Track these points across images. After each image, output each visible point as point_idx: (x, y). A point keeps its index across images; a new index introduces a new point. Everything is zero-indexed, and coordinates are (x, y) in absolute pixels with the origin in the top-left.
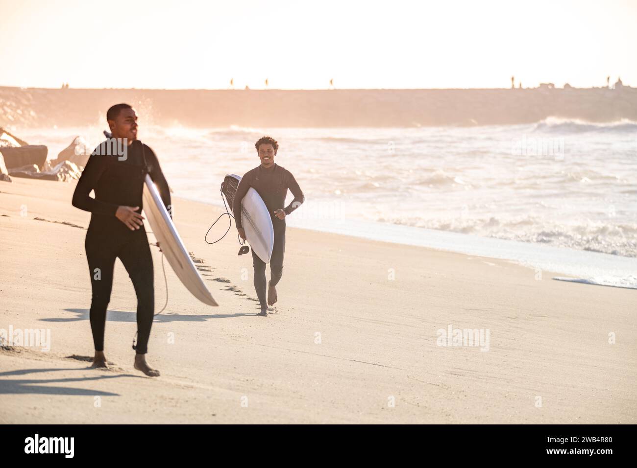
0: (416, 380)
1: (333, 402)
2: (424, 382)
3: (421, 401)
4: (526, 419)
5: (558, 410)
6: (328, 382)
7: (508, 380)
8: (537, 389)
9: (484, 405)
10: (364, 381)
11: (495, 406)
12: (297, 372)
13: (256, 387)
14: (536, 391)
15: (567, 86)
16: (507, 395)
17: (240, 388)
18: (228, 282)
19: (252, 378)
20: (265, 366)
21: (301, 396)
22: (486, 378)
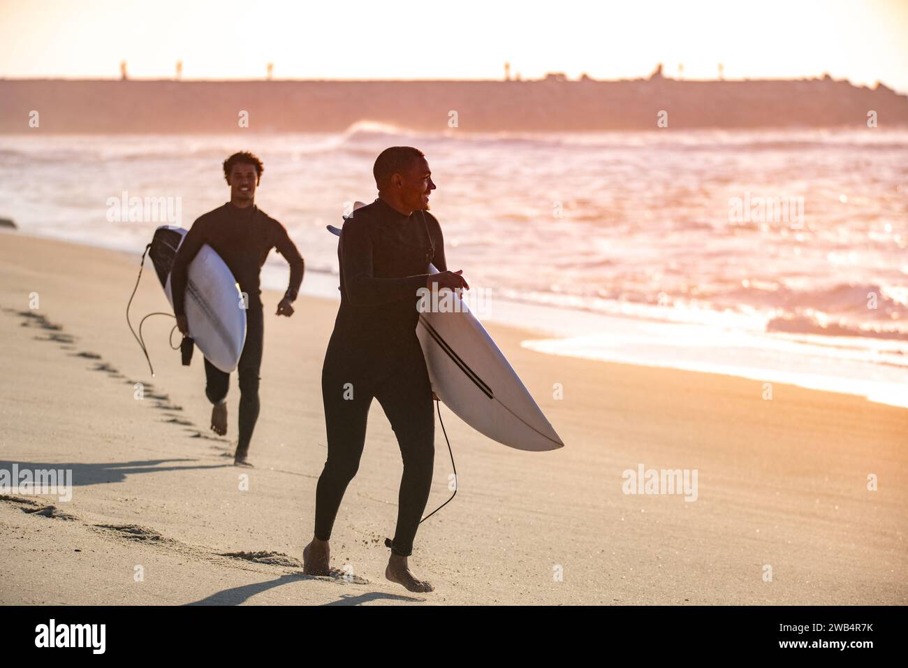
0: (370, 498)
1: (251, 530)
2: (381, 501)
3: (377, 529)
4: (527, 554)
5: (573, 540)
6: (243, 503)
7: (501, 499)
8: (542, 511)
9: (467, 535)
10: (294, 500)
11: (482, 535)
12: (198, 489)
13: (139, 510)
14: (541, 513)
15: (585, 77)
16: (500, 519)
17: (116, 511)
18: (98, 357)
19: (133, 497)
20: (153, 479)
21: (205, 522)
22: (470, 495)
